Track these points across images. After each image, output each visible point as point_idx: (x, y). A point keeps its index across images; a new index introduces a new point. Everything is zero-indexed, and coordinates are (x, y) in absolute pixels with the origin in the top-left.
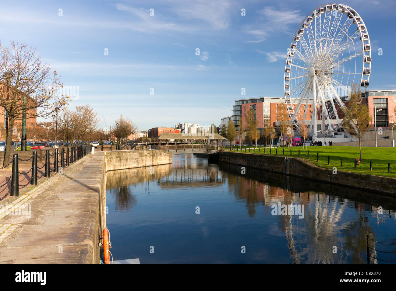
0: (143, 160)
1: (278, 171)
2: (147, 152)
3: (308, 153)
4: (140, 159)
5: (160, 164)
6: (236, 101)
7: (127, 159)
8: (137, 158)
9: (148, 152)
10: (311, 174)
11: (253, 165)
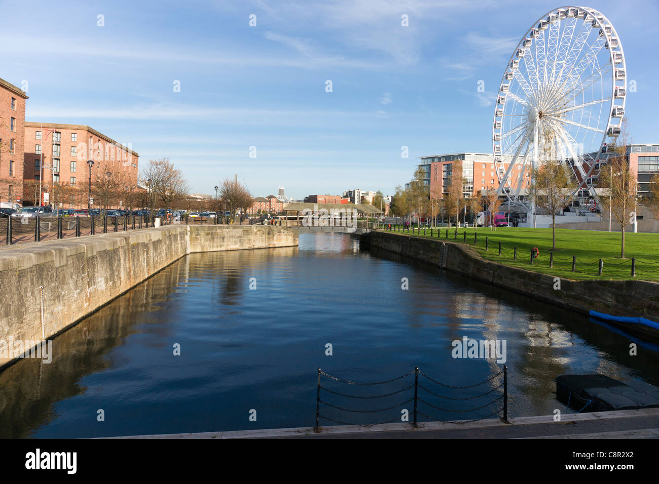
0: (249, 240)
1: (434, 262)
2: (256, 228)
3: (476, 237)
4: (246, 238)
5: (277, 246)
6: (422, 158)
7: (223, 238)
8: (240, 237)
9: (258, 228)
10: (471, 269)
11: (408, 252)
